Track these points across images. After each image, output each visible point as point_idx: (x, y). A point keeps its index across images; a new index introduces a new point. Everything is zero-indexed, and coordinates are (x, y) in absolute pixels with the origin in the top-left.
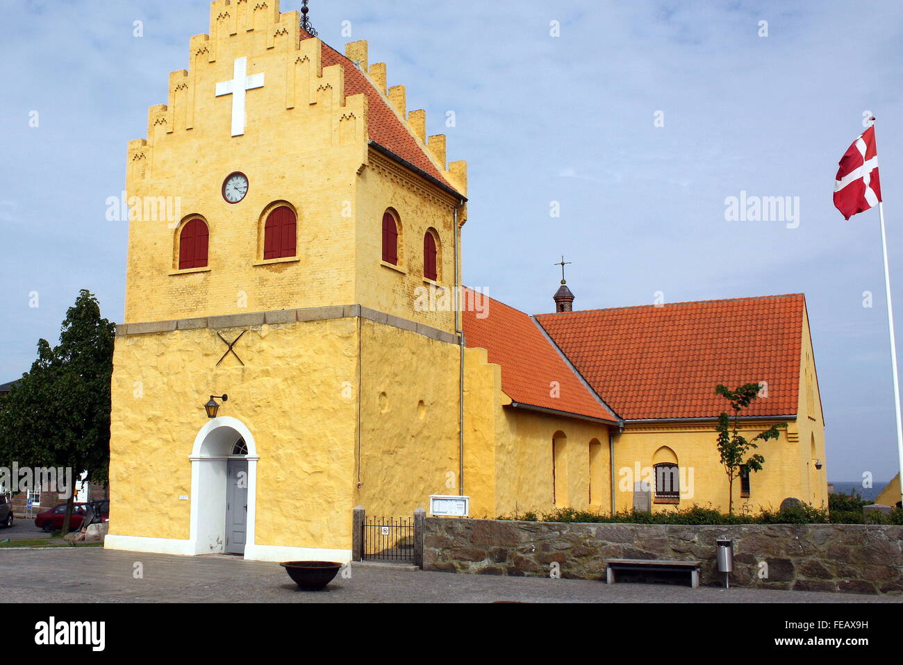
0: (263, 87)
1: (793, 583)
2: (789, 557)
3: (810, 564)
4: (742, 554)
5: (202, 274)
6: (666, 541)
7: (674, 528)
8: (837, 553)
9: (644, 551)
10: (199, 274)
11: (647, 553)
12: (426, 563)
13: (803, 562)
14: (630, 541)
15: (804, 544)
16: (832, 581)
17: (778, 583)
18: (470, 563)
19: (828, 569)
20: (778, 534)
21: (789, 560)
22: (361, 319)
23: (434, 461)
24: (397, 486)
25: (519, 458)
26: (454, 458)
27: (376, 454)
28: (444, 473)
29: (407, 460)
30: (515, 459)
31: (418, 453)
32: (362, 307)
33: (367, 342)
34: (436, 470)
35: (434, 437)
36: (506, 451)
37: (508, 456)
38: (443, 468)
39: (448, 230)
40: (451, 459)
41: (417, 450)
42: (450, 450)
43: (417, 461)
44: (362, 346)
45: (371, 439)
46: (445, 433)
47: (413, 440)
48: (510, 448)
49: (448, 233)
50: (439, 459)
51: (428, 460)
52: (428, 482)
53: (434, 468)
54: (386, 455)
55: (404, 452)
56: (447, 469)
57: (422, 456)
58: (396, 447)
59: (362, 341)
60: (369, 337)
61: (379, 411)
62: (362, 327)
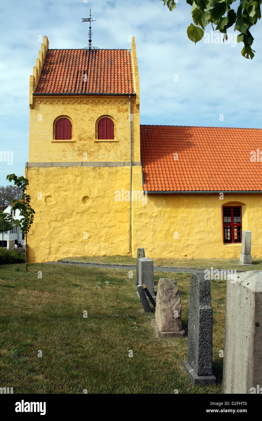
22: (28, 168)
23: (102, 223)
24: (64, 235)
25: (168, 219)
26: (126, 221)
27: (44, 222)
28: (113, 229)
29: (73, 224)
30: (161, 220)
31: (84, 220)
32: (30, 163)
33: (34, 176)
34: (104, 227)
35: (101, 212)
36: (149, 216)
37: (152, 219)
38: (112, 226)
39: (124, 113)
40: (121, 222)
41: (83, 219)
42: (120, 217)
43: (84, 224)
44: (30, 178)
45: (40, 216)
46: (113, 210)
47: (79, 214)
48: (154, 215)
49: (123, 114)
50: (108, 222)
51: (95, 223)
52: (95, 233)
53: (102, 226)
54: (54, 222)
55: (71, 220)
56: (116, 227)
57: (90, 221)
58: (62, 218)
59: (29, 177)
60: (35, 174)
61: (45, 204)
62: (29, 171)
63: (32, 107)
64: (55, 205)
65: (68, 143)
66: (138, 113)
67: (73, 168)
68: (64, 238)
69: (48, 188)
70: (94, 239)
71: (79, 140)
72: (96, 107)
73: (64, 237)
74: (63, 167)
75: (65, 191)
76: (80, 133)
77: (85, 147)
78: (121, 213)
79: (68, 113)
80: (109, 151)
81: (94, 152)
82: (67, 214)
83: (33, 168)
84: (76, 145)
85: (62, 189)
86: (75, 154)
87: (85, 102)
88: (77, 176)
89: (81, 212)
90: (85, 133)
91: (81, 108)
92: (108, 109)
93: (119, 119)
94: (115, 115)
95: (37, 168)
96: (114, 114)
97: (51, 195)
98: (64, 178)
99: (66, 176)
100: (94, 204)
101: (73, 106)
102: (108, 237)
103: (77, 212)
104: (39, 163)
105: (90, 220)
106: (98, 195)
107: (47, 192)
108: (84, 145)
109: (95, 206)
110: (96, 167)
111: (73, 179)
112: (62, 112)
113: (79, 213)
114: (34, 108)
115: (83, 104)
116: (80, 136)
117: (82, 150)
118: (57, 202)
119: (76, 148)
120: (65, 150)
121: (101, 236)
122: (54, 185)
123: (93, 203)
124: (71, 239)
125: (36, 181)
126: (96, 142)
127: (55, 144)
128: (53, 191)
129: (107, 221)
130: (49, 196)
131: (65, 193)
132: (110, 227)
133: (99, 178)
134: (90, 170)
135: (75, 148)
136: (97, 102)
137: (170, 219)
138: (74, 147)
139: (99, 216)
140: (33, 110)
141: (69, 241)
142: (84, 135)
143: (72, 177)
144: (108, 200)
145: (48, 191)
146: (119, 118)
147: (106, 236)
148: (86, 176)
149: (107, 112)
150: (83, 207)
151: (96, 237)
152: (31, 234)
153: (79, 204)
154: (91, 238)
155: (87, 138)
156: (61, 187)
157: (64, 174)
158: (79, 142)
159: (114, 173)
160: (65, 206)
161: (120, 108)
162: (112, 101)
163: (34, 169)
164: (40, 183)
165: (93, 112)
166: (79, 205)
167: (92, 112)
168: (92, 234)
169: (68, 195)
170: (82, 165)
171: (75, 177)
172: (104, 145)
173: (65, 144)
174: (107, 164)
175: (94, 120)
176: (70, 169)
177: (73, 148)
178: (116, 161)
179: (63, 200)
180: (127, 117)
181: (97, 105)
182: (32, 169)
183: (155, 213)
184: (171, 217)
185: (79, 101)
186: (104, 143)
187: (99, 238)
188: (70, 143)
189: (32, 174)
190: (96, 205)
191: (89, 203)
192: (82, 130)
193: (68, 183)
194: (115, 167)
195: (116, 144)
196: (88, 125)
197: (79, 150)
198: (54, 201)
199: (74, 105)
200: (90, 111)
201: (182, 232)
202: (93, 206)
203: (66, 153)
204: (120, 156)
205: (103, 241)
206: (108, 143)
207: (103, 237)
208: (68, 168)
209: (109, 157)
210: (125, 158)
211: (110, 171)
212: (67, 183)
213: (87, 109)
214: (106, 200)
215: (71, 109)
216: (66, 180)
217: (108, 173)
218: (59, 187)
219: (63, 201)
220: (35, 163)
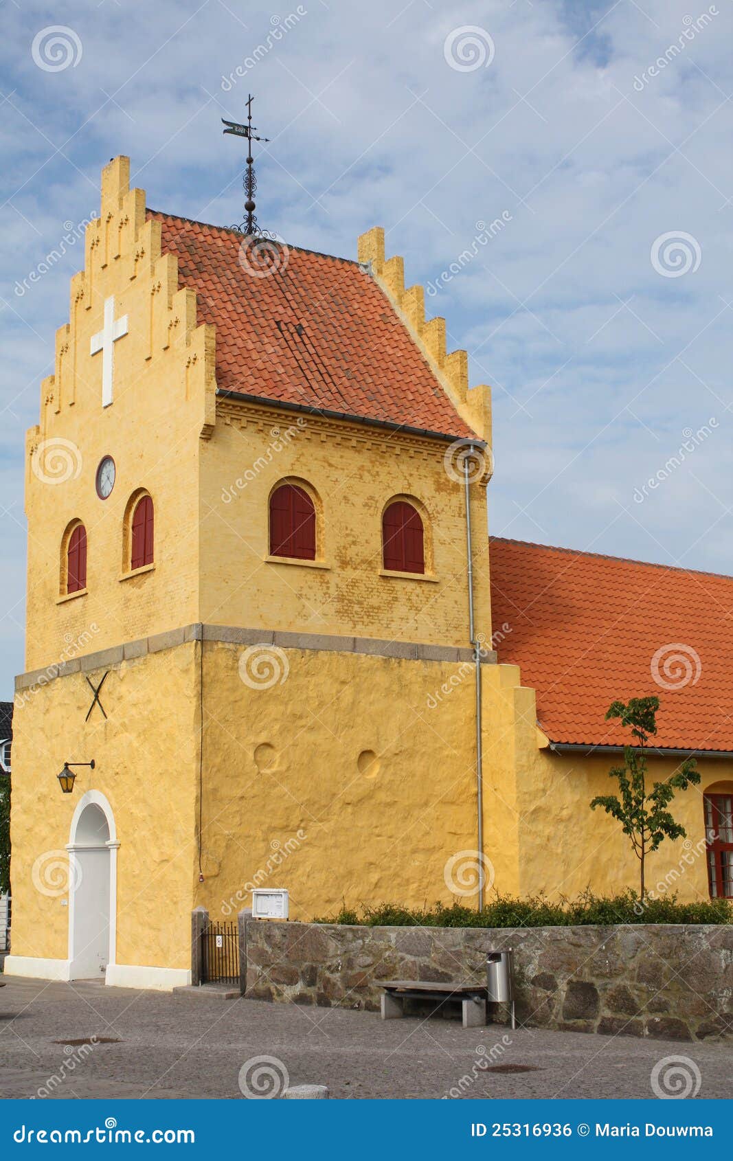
0: (127, 334)
1: (596, 1023)
2: (594, 979)
3: (616, 991)
4: (543, 974)
5: (81, 599)
6: (461, 953)
7: (471, 932)
8: (649, 972)
9: (441, 969)
10: (77, 600)
11: (443, 972)
12: (249, 988)
13: (609, 986)
14: (427, 953)
15: (613, 958)
16: (639, 1018)
17: (581, 1022)
18: (285, 987)
19: (636, 1000)
20: (583, 942)
21: (592, 984)
22: (204, 642)
23: (407, 839)
24: (308, 876)
25: (595, 828)
26: (466, 833)
27: (252, 833)
28: (436, 856)
29: (332, 842)
30: (582, 829)
31: (362, 827)
32: (209, 626)
33: (222, 675)
34: (414, 851)
35: (407, 803)
36: (554, 818)
37: (561, 827)
38: (434, 847)
39: (450, 494)
40: (455, 834)
41: (360, 825)
42: (453, 821)
43: (362, 838)
44: (209, 681)
45: (238, 811)
46: (436, 796)
47: (350, 809)
48: (565, 813)
49: (449, 498)
50: (423, 835)
51: (391, 837)
52: (392, 869)
53: (409, 848)
54: (279, 834)
55: (326, 827)
56: (444, 849)
57: (377, 831)
58: (302, 821)
59: (206, 674)
60: (226, 667)
61: (256, 771)
62: (207, 655)
63: (209, 433)
64: (283, 777)
65: (312, 571)
66: (484, 501)
67: (331, 655)
68: (310, 888)
69: (262, 716)
70: (389, 890)
71: (339, 564)
72: (381, 464)
73: (310, 884)
74: (303, 649)
75: (312, 729)
76: (342, 545)
77: (356, 591)
78: (454, 807)
79: (309, 471)
80: (416, 609)
81: (379, 608)
82: (317, 806)
83: (220, 645)
84: (333, 579)
85: (303, 722)
86: (331, 608)
87: (354, 443)
88: (343, 683)
89: (355, 800)
90: (354, 543)
91: (344, 460)
92: (411, 475)
93: (438, 513)
94: (429, 499)
95: (231, 645)
96: (426, 494)
97: (272, 743)
98: (308, 688)
99: (314, 680)
100: (388, 777)
101: (320, 453)
102: (426, 881)
103: (344, 802)
104: (237, 630)
105: (376, 827)
106: (399, 750)
107: (261, 732)
108: (354, 583)
109: (391, 782)
110: (391, 657)
111: (334, 691)
112: (292, 464)
113: (349, 804)
114: (213, 439)
115: (348, 448)
116: (343, 551)
117: (349, 600)
118: (290, 767)
119: (333, 591)
120: (304, 592)
121: (408, 880)
122: (281, 708)
123: (385, 772)
124: (329, 892)
125: (228, 690)
126: (384, 577)
127: (274, 570)
128: (277, 727)
129: (423, 833)
130: (268, 745)
131: (310, 737)
132: (428, 850)
133: (400, 695)
134: (375, 666)
135: (329, 592)
136: (383, 448)
137: (598, 827)
138: (328, 588)
139: (399, 816)
140: (210, 445)
141: (324, 897)
142: (351, 552)
143: (331, 684)
144: (422, 763)
145: (264, 728)
146: (439, 509)
147: (421, 881)
148: (366, 684)
149: (409, 485)
150: (360, 785)
151: (395, 882)
152: (214, 874)
153: (348, 775)
154: (380, 887)
155: (359, 561)
156: (301, 717)
157: (307, 673)
158: (338, 570)
159: (437, 681)
160: (312, 778)
161: (440, 478)
162: (421, 453)
163: (223, 649)
164: (241, 700)
165: (374, 481)
166: (350, 779)
167: (370, 478)
168: (384, 873)
169: (320, 745)
170: (354, 650)
171: (337, 686)
172: (404, 588)
173: (303, 572)
174: (417, 652)
175: (378, 505)
176: (326, 658)
177: (325, 591)
178: (434, 643)
179: (305, 759)
180: (458, 509)
181: (383, 457)
182: (216, 647)
183: (567, 807)
184: (602, 820)
185: (338, 439)
186: (404, 584)
187: (402, 886)
188: (317, 572)
189: (217, 665)
190: (393, 781)
191: (375, 771)
192: (347, 535)
193: (321, 704)
194: (437, 663)
195: (433, 590)
196: (363, 519)
197: (341, 599)
198: (280, 764)
199: (323, 448)
200: (367, 477)
201: (625, 865)
202: (386, 781)
203: (307, 603)
204: (443, 629)
205: (413, 896)
206: (412, 585)
207: (413, 883)
208: (319, 655)
209: (417, 629)
210: (457, 635)
211: (426, 674)
212: (317, 703)
213: (360, 469)
214: (418, 766)
215: (316, 459)
216: (315, 695)
217: (420, 679)
218: (294, 715)
219: (306, 762)
220: (226, 628)
